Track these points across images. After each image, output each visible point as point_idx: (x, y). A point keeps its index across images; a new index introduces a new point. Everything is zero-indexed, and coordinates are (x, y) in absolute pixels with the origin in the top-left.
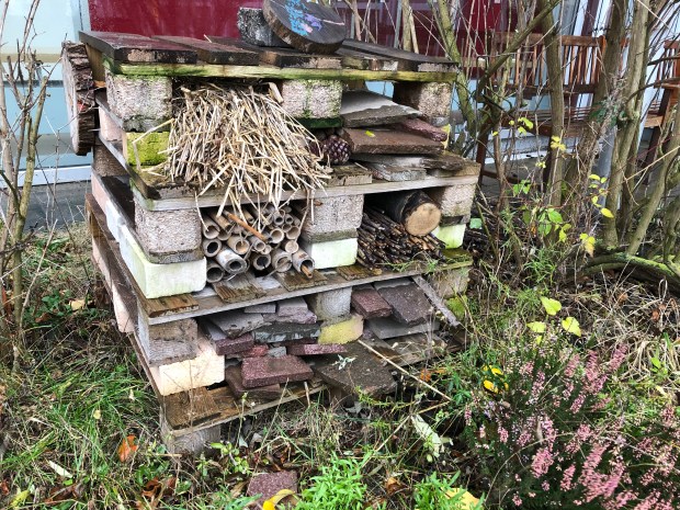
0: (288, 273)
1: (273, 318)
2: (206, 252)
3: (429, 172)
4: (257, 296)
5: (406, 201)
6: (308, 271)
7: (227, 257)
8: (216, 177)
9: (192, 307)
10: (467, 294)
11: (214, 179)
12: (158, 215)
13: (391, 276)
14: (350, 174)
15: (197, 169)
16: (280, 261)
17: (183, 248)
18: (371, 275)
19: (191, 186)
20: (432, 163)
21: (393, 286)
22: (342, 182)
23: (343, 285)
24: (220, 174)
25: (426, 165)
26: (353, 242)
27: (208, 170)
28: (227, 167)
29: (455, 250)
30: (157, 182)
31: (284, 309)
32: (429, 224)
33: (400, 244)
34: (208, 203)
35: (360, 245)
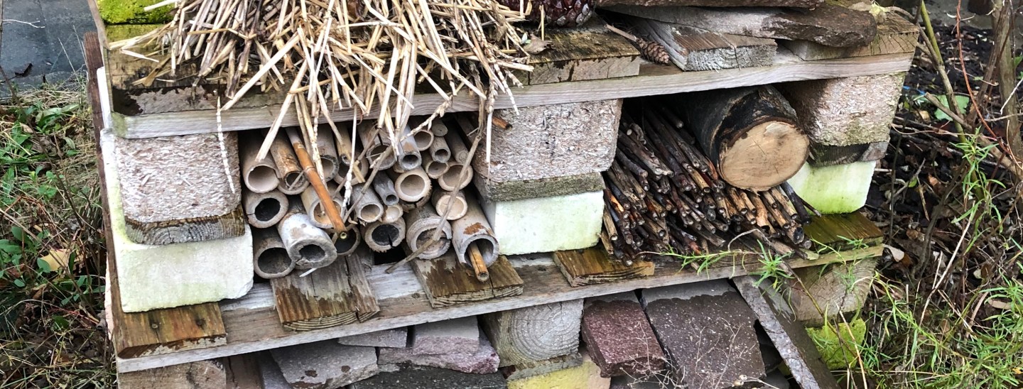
0: (439, 262)
1: (404, 356)
2: (253, 219)
3: (784, 46)
4: (358, 317)
5: (726, 112)
6: (481, 262)
7: (295, 232)
8: (269, 63)
9: (212, 338)
10: (864, 315)
11: (263, 70)
12: (138, 145)
13: (677, 279)
14: (586, 53)
15: (230, 45)
16: (424, 237)
17: (196, 213)
18: (629, 275)
19: (208, 87)
20: (792, 28)
21: (685, 297)
22: (565, 73)
23: (561, 297)
24: (277, 57)
25: (778, 31)
26: (594, 203)
27: (253, 49)
28: (292, 43)
29: (846, 217)
30: (139, 74)
31: (424, 342)
32: (777, 165)
33: (703, 208)
34: (248, 122)
35: (610, 208)
